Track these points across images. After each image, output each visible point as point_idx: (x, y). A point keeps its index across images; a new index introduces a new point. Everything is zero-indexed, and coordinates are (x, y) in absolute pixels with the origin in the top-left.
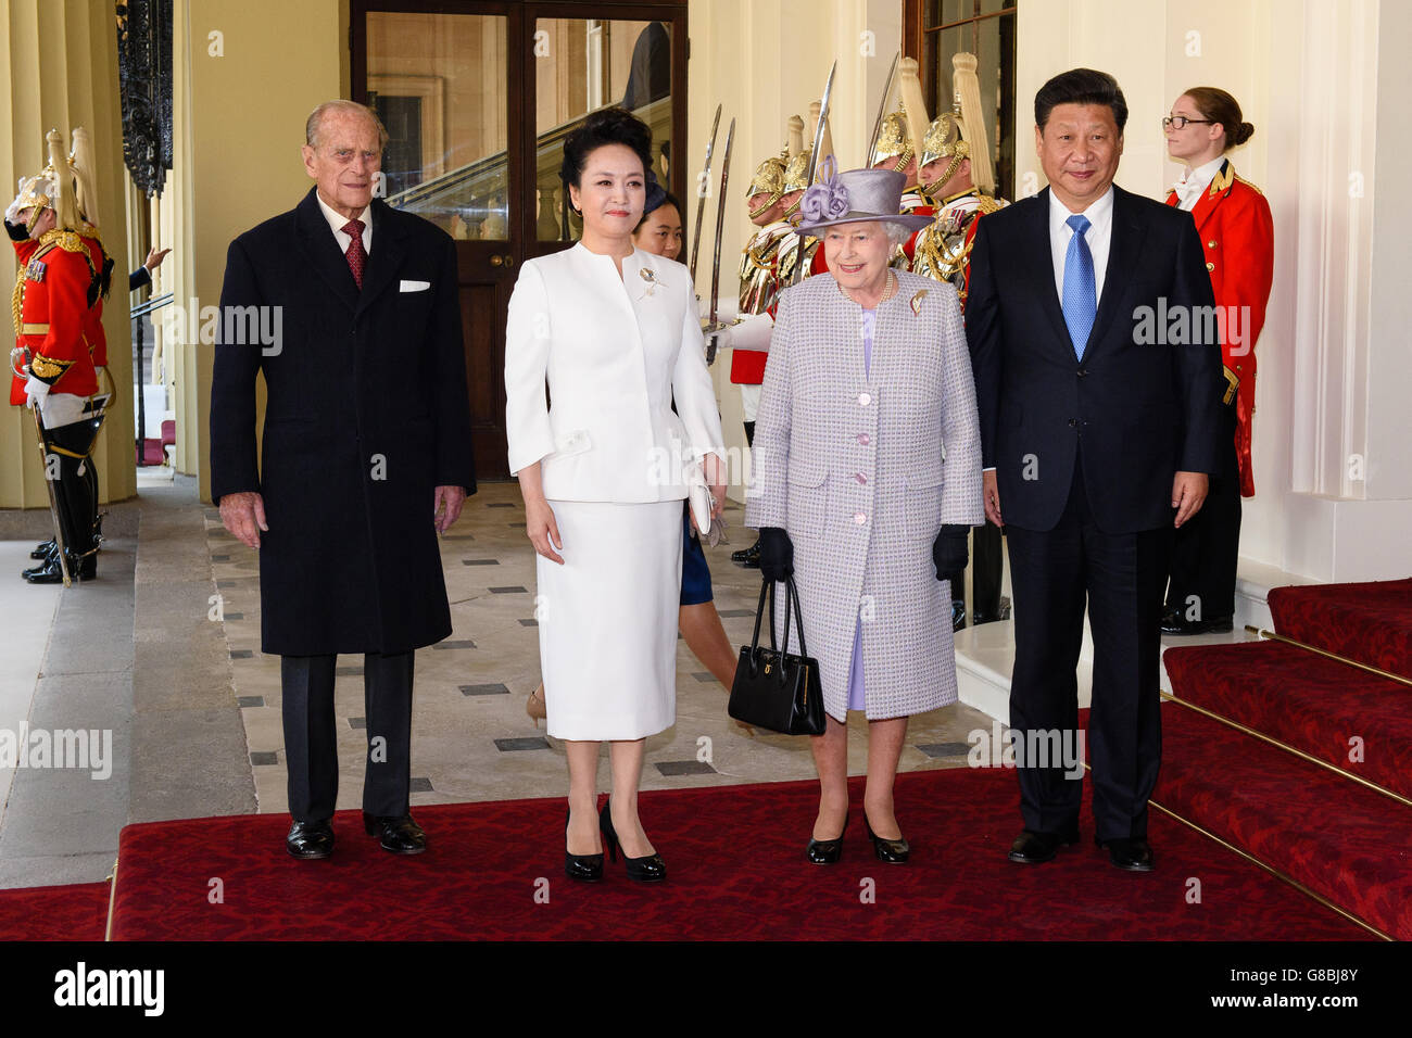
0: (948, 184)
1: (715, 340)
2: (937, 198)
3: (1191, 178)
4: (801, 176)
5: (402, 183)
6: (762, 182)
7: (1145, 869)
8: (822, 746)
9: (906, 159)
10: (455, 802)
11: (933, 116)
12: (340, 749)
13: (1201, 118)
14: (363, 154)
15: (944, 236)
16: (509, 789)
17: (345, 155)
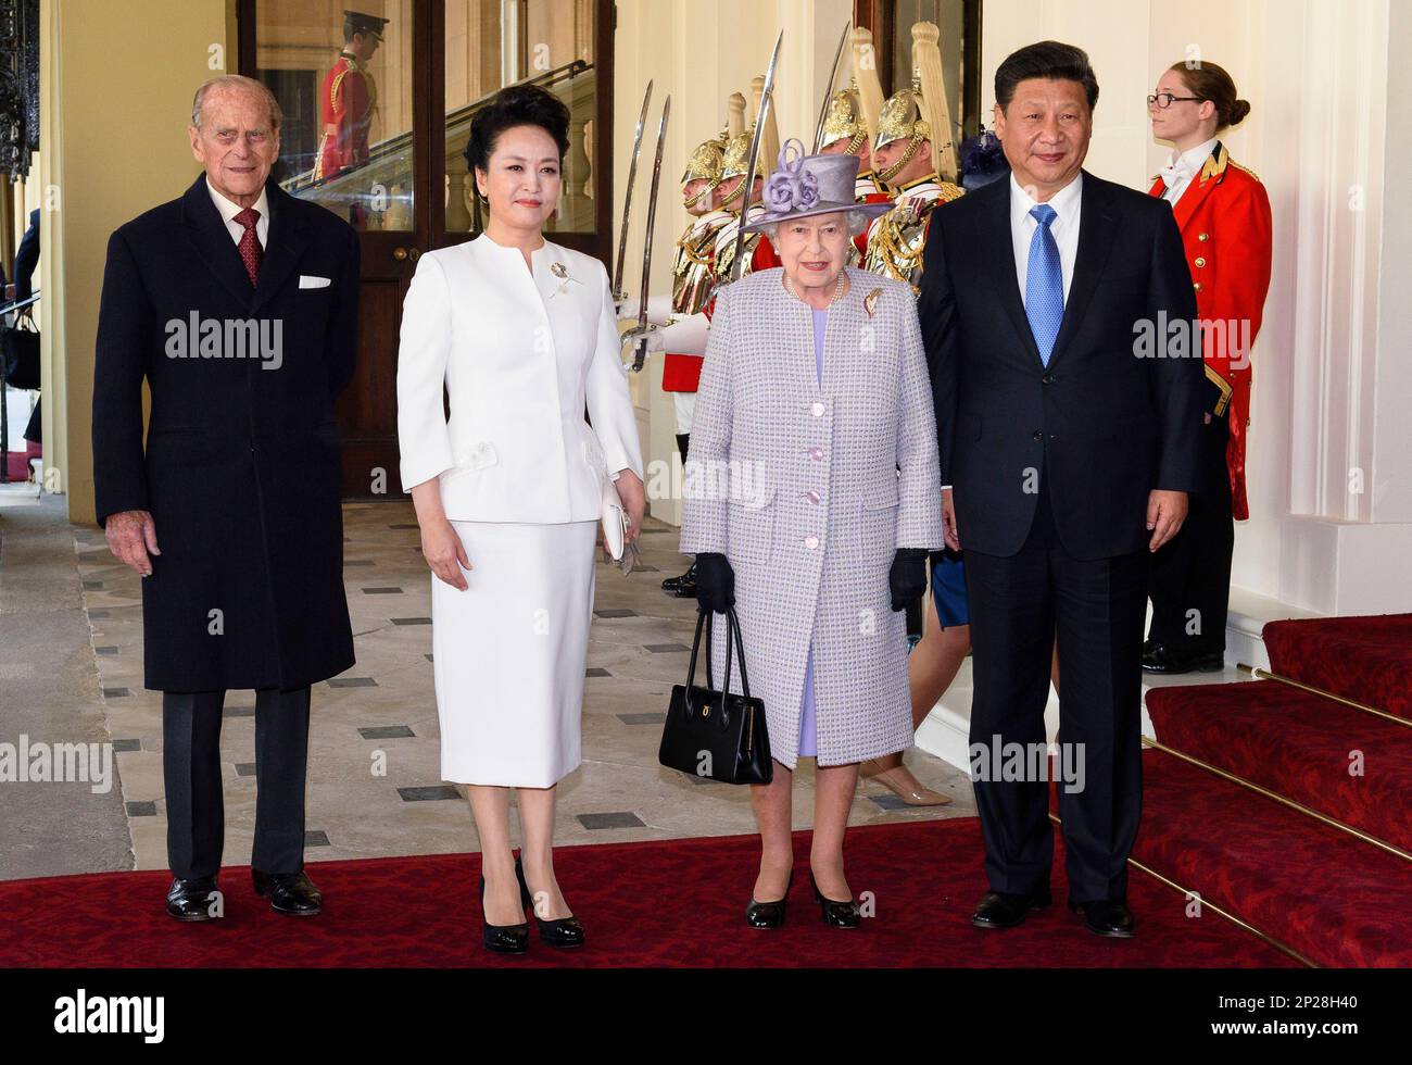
0: (906, 169)
1: (644, 342)
2: (893, 185)
3: (1179, 161)
4: (741, 161)
5: (295, 165)
6: (699, 167)
7: (1124, 935)
8: (763, 797)
9: (857, 141)
10: (354, 858)
11: (888, 92)
12: (225, 798)
13: (1190, 94)
14: (248, 134)
15: (901, 227)
16: (414, 843)
17: (228, 135)
